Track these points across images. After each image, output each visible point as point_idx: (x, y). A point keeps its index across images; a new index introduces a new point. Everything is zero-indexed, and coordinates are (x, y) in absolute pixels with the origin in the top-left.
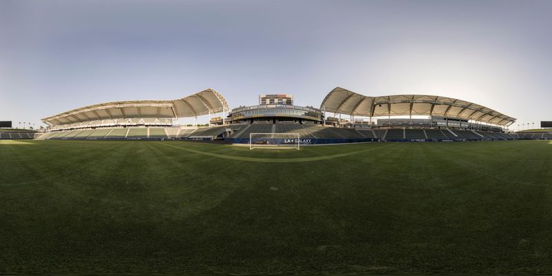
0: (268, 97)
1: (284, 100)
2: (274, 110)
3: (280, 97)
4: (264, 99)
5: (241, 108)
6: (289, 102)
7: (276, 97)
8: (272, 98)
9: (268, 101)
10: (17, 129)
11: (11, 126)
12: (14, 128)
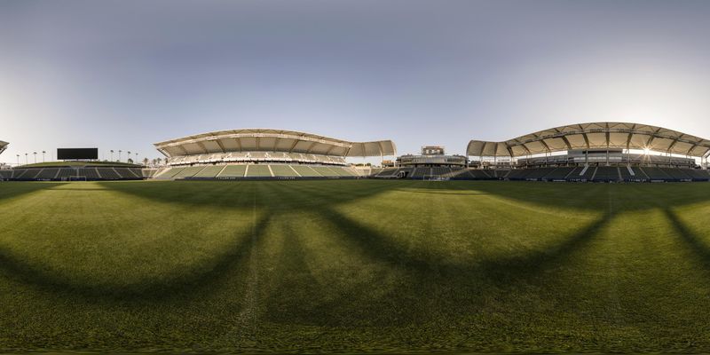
0: (427, 148)
1: (438, 151)
2: (432, 159)
3: (436, 148)
4: (425, 150)
5: (408, 155)
6: (442, 153)
7: (433, 148)
8: (430, 149)
9: (427, 152)
10: (106, 162)
11: (95, 156)
12: (102, 160)
